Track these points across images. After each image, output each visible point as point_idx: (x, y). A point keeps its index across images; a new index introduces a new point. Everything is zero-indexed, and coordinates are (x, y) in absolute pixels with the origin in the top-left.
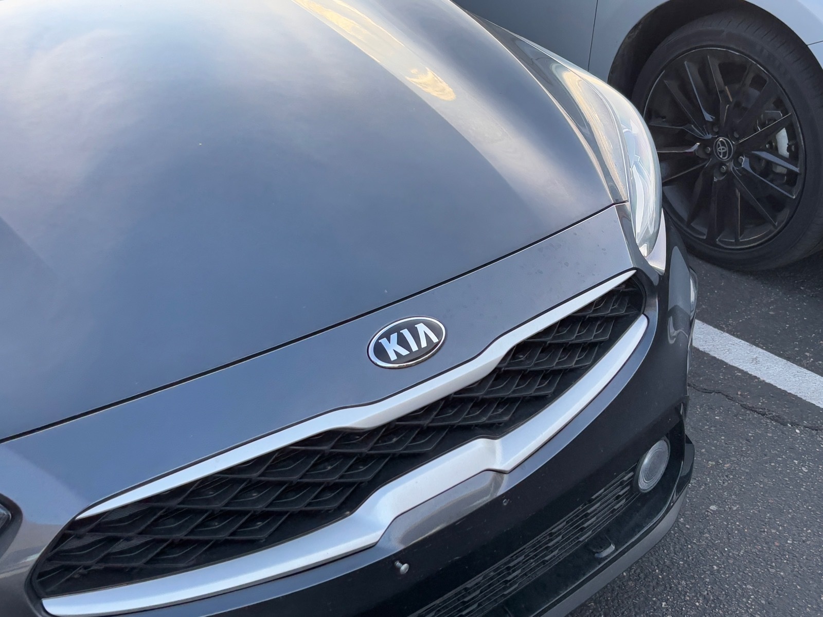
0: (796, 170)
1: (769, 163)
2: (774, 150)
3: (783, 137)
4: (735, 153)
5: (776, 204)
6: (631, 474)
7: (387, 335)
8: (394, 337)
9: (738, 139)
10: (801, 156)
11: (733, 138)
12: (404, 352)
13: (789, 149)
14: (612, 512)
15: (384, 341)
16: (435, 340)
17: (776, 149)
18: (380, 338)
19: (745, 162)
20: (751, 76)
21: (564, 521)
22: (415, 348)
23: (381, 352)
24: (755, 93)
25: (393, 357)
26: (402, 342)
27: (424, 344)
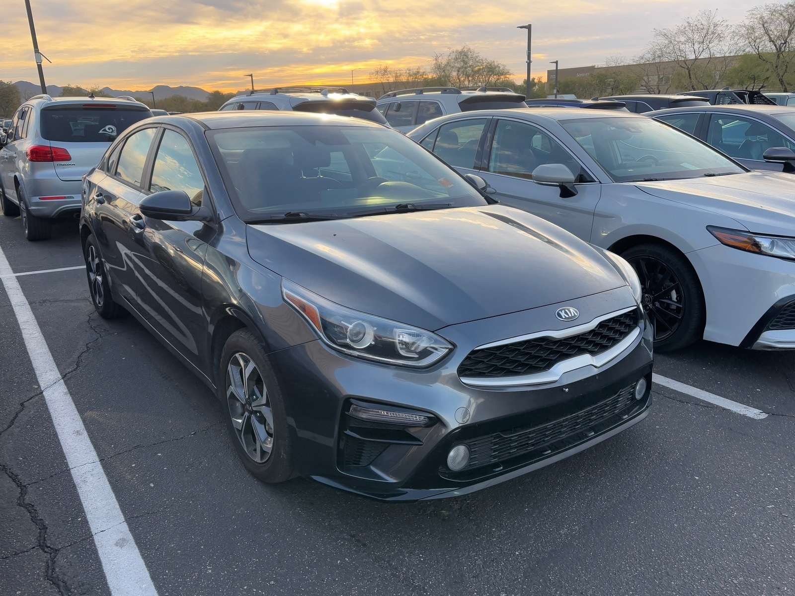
0: (681, 306)
1: (668, 304)
2: (671, 299)
3: (674, 295)
4: (653, 300)
5: (673, 321)
6: (633, 390)
7: (561, 311)
8: (563, 311)
9: (654, 295)
10: (683, 300)
11: (652, 295)
12: (567, 316)
13: (677, 299)
14: (625, 405)
15: (560, 312)
16: (576, 314)
17: (671, 298)
18: (559, 311)
19: (657, 304)
20: (660, 268)
21: (610, 400)
22: (570, 316)
23: (559, 315)
24: (660, 276)
25: (564, 317)
26: (566, 313)
27: (573, 315)
